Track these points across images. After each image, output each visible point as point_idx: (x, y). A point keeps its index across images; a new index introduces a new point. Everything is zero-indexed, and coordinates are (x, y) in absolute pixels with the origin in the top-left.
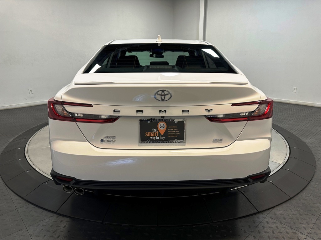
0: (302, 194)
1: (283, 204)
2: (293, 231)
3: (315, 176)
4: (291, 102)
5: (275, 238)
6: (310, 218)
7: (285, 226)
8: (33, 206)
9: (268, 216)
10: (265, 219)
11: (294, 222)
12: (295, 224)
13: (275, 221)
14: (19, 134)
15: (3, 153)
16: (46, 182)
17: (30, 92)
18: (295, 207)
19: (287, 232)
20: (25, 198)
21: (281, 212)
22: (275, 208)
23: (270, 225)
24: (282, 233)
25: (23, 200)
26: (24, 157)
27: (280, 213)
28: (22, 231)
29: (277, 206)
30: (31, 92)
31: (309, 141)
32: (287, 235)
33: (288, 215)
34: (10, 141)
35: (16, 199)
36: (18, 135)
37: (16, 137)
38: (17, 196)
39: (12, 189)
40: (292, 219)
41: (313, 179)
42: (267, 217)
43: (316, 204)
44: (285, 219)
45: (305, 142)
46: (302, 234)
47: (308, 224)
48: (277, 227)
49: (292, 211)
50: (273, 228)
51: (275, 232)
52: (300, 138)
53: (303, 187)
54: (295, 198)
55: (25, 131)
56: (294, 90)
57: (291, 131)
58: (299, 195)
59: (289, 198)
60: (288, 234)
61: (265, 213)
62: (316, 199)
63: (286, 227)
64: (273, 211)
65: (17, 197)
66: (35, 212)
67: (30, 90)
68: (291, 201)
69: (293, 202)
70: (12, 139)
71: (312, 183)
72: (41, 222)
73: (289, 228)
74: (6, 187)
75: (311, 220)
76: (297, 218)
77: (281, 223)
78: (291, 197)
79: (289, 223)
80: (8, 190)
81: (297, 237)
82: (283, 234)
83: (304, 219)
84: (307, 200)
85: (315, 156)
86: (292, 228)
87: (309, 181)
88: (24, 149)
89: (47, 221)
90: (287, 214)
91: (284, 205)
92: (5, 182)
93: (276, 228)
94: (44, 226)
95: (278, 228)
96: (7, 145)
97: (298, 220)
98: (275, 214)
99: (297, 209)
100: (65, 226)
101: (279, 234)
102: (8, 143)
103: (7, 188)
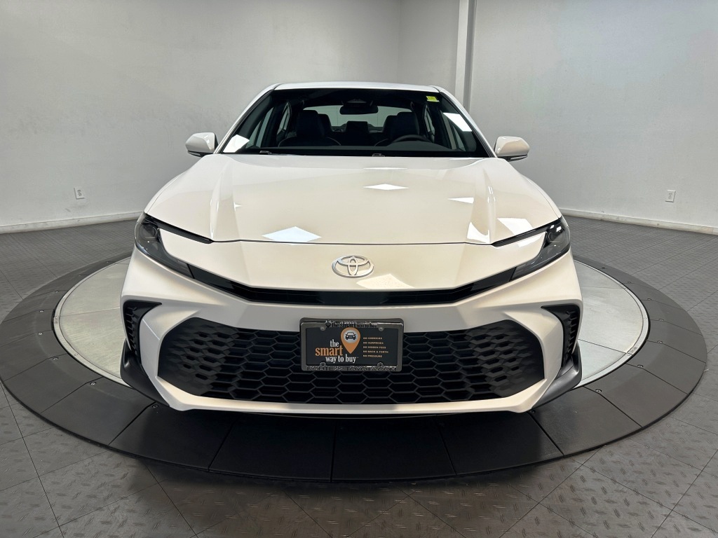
0: (668, 420)
1: (624, 440)
2: (640, 498)
3: (703, 382)
4: (662, 225)
5: (597, 512)
6: (682, 473)
7: (622, 487)
8: (60, 432)
9: (586, 464)
10: (578, 472)
11: (644, 480)
12: (646, 484)
13: (600, 477)
14: (46, 283)
15: (7, 321)
16: (91, 382)
17: (77, 193)
18: (649, 448)
19: (625, 501)
20: (43, 415)
21: (616, 457)
22: (603, 450)
23: (589, 484)
24: (613, 502)
25: (38, 419)
26: (51, 329)
27: (615, 460)
28: (30, 484)
29: (608, 444)
30: (80, 195)
31: (695, 309)
32: (626, 507)
33: (633, 465)
34: (24, 297)
35: (24, 417)
36: (44, 285)
37: (37, 289)
38: (27, 410)
40: (640, 473)
41: (698, 390)
42: (582, 468)
43: (699, 442)
44: (624, 473)
45: (686, 310)
46: (661, 505)
47: (677, 486)
48: (603, 489)
49: (641, 456)
50: (594, 491)
51: (597, 499)
52: (676, 301)
53: (673, 406)
54: (652, 428)
55: (59, 277)
56: (670, 197)
57: (657, 286)
58: (663, 423)
59: (637, 427)
60: (628, 504)
61: (580, 460)
62: (701, 431)
63: (625, 490)
64: (598, 454)
65: (27, 413)
66: (62, 444)
67: (76, 191)
68: (642, 435)
69: (647, 436)
70: (29, 293)
71: (693, 397)
72: (74, 465)
73: (633, 492)
74: (6, 391)
75: (685, 476)
76: (652, 471)
77: (615, 482)
78: (643, 425)
79: (633, 482)
80: (9, 397)
81: (649, 513)
82: (615, 504)
83: (668, 474)
84: (678, 433)
85: (706, 340)
86: (638, 493)
87: (688, 392)
88: (51, 313)
89: (86, 463)
90: (630, 461)
91: (626, 442)
93: (601, 492)
94: (78, 474)
95: (605, 492)
96: (16, 304)
97: (654, 475)
98: (602, 462)
99: (655, 452)
100: (124, 476)
101: (607, 504)
102: (21, 300)
103: (7, 393)
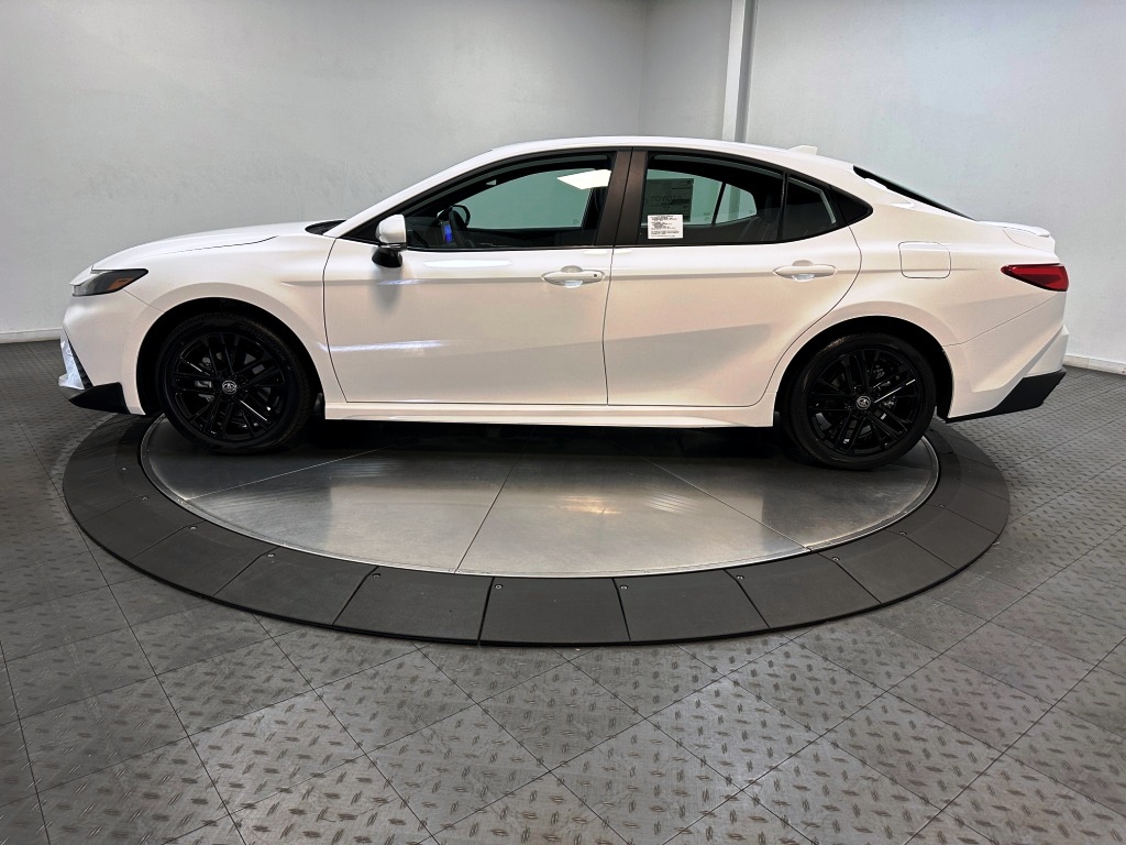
2: (851, 677)
5: (794, 689)
6: (914, 655)
7: (833, 665)
8: (153, 582)
9: (797, 640)
10: (783, 647)
11: (863, 660)
12: (865, 664)
13: (809, 653)
16: (190, 526)
18: (882, 626)
19: (832, 679)
20: (131, 562)
21: (836, 635)
22: (822, 627)
23: (793, 661)
24: (817, 680)
25: (126, 566)
26: (137, 463)
27: (834, 637)
32: (830, 685)
33: (855, 643)
34: (99, 423)
35: (108, 564)
39: (99, 540)
40: (862, 652)
42: (790, 643)
44: (841, 651)
46: (875, 686)
47: (903, 667)
48: (809, 666)
49: (870, 635)
50: (796, 667)
51: (798, 676)
59: (876, 604)
60: (834, 683)
63: (836, 668)
65: (111, 560)
72: (171, 616)
73: (844, 671)
74: (83, 534)
76: (877, 651)
77: (826, 659)
78: (884, 602)
79: (849, 661)
80: (88, 541)
81: (857, 693)
82: (818, 682)
83: (897, 655)
85: (1012, 508)
86: (850, 673)
87: (959, 568)
89: (186, 614)
90: (854, 640)
92: (79, 524)
93: (805, 669)
94: (176, 625)
95: (810, 669)
96: (89, 433)
97: (879, 655)
98: (818, 638)
102: (94, 428)
103: (85, 537)
